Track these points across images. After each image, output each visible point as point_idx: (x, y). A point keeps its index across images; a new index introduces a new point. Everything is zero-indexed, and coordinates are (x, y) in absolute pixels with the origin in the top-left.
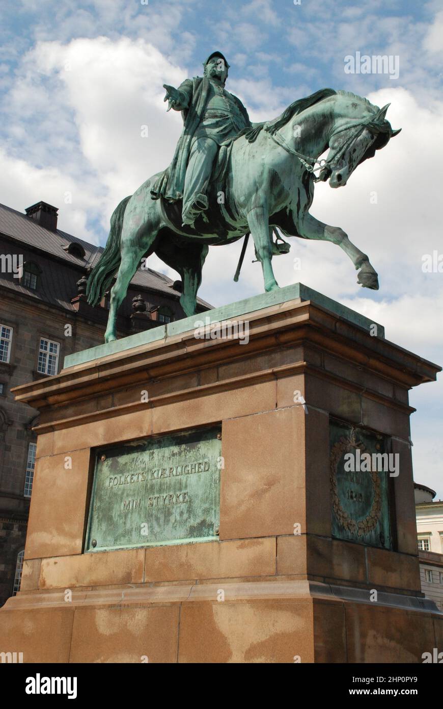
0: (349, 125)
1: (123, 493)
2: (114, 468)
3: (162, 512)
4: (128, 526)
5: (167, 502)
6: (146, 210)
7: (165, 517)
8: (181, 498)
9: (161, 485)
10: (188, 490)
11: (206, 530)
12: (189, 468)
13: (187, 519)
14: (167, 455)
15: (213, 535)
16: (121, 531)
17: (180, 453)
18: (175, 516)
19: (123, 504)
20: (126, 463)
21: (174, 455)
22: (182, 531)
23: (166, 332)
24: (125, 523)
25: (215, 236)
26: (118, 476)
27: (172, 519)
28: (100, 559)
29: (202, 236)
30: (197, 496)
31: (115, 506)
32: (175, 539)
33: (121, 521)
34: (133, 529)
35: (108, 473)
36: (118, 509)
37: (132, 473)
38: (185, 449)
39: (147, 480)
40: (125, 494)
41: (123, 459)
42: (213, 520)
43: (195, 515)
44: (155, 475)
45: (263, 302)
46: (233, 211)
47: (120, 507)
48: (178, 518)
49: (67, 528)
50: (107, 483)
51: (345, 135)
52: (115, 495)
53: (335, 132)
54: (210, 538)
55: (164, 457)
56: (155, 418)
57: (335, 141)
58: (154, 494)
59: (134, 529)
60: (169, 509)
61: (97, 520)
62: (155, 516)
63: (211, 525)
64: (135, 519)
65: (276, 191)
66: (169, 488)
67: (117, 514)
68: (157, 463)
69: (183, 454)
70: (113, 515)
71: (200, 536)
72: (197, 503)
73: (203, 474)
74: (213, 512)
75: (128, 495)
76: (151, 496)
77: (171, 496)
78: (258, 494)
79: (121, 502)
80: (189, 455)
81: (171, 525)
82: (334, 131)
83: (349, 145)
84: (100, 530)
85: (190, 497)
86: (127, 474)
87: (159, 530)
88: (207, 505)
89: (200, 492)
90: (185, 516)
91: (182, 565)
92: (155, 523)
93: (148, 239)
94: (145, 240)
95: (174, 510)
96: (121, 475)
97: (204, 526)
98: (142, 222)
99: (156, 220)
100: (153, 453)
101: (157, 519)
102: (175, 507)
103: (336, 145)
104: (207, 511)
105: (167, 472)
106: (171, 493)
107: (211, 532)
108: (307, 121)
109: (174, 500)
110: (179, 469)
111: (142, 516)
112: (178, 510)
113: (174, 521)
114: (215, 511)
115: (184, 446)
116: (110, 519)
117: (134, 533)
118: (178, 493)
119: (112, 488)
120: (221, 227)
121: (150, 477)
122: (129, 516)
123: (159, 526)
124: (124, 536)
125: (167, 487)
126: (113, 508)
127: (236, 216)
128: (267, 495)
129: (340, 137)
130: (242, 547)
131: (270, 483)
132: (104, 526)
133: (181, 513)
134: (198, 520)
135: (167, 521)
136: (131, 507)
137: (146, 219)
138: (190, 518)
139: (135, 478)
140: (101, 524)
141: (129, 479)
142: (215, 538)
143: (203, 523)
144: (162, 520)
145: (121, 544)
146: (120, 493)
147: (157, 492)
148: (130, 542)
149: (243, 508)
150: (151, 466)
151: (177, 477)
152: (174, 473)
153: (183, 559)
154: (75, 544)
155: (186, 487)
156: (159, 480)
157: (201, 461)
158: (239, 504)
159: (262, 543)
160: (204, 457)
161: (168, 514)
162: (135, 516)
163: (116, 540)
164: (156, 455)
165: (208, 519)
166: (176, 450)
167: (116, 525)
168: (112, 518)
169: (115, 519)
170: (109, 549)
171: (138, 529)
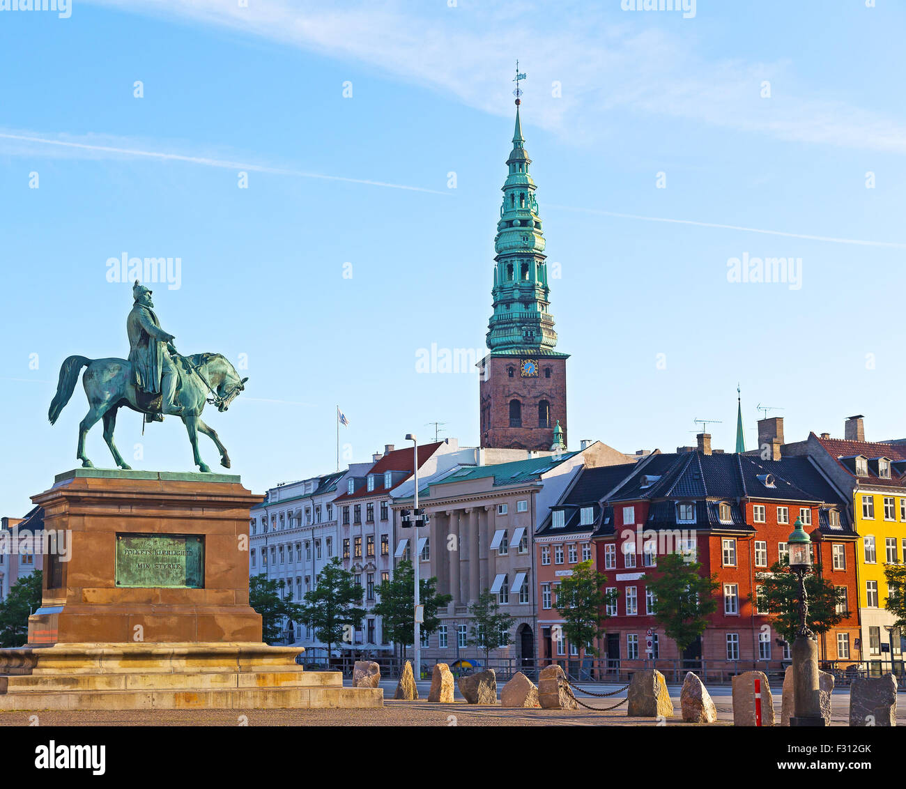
1: (137, 559)
2: (129, 545)
3: (164, 572)
4: (142, 576)
5: (167, 567)
7: (166, 574)
8: (176, 567)
9: (163, 558)
10: (180, 563)
11: (192, 583)
12: (181, 553)
13: (180, 577)
14: (166, 544)
16: (138, 578)
17: (174, 544)
18: (173, 574)
19: (137, 564)
20: (137, 544)
21: (170, 545)
22: (178, 582)
23: (159, 476)
24: (140, 575)
26: (132, 550)
30: (186, 566)
31: (132, 565)
32: (173, 585)
33: (137, 573)
35: (124, 547)
36: (134, 567)
37: (142, 549)
39: (153, 555)
41: (135, 541)
43: (185, 576)
44: (159, 553)
47: (136, 566)
48: (175, 576)
49: (101, 573)
50: (124, 552)
52: (131, 559)
55: (163, 544)
56: (163, 525)
58: (158, 562)
59: (147, 578)
60: (168, 571)
61: (120, 571)
62: (160, 573)
66: (168, 560)
67: (134, 569)
68: (159, 547)
69: (176, 545)
72: (185, 570)
73: (189, 557)
74: (196, 575)
75: (140, 561)
77: (169, 565)
78: (226, 571)
80: (180, 546)
81: (170, 578)
84: (122, 576)
85: (181, 567)
86: (139, 550)
87: (163, 580)
88: (191, 571)
89: (188, 565)
90: (179, 575)
91: (184, 598)
92: (160, 576)
95: (172, 572)
96: (134, 549)
100: (156, 542)
101: (162, 575)
102: (173, 570)
104: (192, 575)
105: (167, 553)
106: (170, 563)
107: (194, 584)
109: (172, 567)
110: (174, 552)
111: (151, 572)
112: (175, 572)
113: (172, 577)
115: (176, 542)
116: (129, 572)
118: (174, 564)
119: (128, 555)
121: (155, 554)
122: (143, 571)
123: (163, 578)
125: (166, 560)
126: (130, 566)
128: (231, 572)
131: (232, 567)
132: (125, 575)
133: (177, 574)
134: (187, 578)
135: (168, 576)
136: (143, 567)
138: (182, 576)
139: (144, 553)
140: (123, 573)
141: (140, 553)
142: (196, 586)
143: (190, 580)
144: (165, 576)
146: (134, 558)
147: (161, 562)
148: (144, 584)
150: (155, 548)
151: (173, 556)
152: (171, 553)
153: (185, 595)
154: (110, 582)
155: (179, 561)
156: (161, 556)
157: (188, 551)
158: (216, 574)
159: (228, 591)
160: (189, 549)
161: (168, 573)
162: (147, 572)
163: (135, 582)
164: (158, 543)
165: (193, 578)
166: (172, 542)
167: (134, 575)
168: (130, 571)
169: (133, 572)
170: (132, 586)
171: (150, 579)
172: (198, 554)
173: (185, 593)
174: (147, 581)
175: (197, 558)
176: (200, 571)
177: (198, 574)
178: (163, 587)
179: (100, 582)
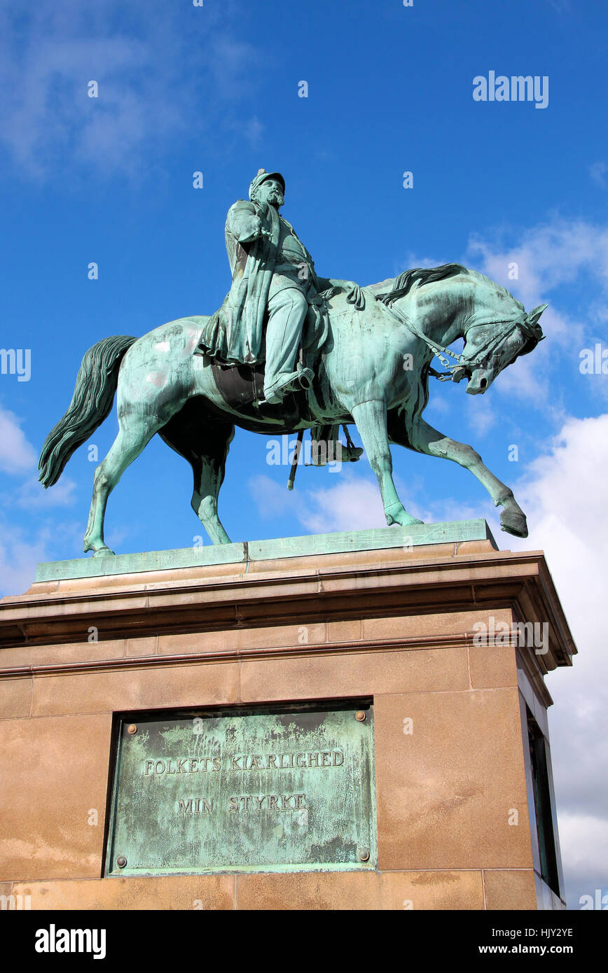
0: (495, 319)
1: (176, 787)
2: (156, 746)
3: (257, 822)
4: (190, 838)
5: (265, 806)
6: (175, 366)
7: (263, 828)
8: (292, 803)
9: (251, 780)
10: (305, 791)
11: (343, 853)
12: (306, 759)
13: (305, 835)
14: (261, 734)
15: (356, 861)
16: (175, 845)
17: (286, 735)
18: (283, 826)
19: (177, 803)
20: (180, 742)
21: (274, 737)
22: (298, 853)
23: (246, 552)
24: (183, 834)
25: (281, 423)
26: (165, 761)
27: (277, 833)
28: (141, 888)
29: (263, 419)
30: (322, 801)
31: (161, 806)
32: (284, 862)
33: (176, 831)
34: (200, 843)
35: (144, 754)
36: (166, 813)
37: (194, 757)
38: (295, 730)
39: (224, 771)
40: (181, 789)
41: (173, 734)
42: (355, 839)
43: (321, 831)
44: (240, 763)
45: (425, 536)
46: (326, 396)
47: (171, 807)
48: (288, 831)
49: (67, 836)
50: (142, 769)
51: (491, 331)
52: (161, 788)
53: (476, 323)
54: (351, 865)
55: (255, 738)
56: (244, 679)
57: (477, 335)
58: (239, 792)
59: (202, 844)
60: (269, 818)
61: (126, 826)
62: (244, 826)
63: (351, 847)
64: (203, 830)
65: (398, 384)
66: (268, 785)
67: (165, 819)
68: (242, 746)
69: (292, 736)
70: (159, 819)
71: (332, 861)
72: (322, 812)
73: (333, 771)
74: (354, 827)
75: (186, 791)
76: (234, 795)
77: (273, 798)
78: (445, 808)
79: (174, 799)
80: (303, 740)
81: (274, 841)
82: (473, 321)
83: (497, 344)
84: (131, 841)
85: (308, 801)
86: (184, 758)
87: (252, 848)
88: (342, 816)
89: (329, 796)
90: (302, 829)
92: (243, 838)
93: (172, 409)
94: (167, 408)
95: (280, 820)
96: (170, 759)
97: (339, 846)
98: (166, 383)
99: (189, 383)
100: (233, 730)
101: (248, 831)
102: (282, 815)
103: (478, 340)
104: (343, 825)
105: (264, 762)
106: (273, 794)
107: (352, 857)
108: (439, 300)
109: (279, 804)
110: (287, 759)
111: (218, 824)
112: (288, 820)
113: (280, 836)
114: (358, 826)
115: (292, 726)
116: (152, 826)
117: (202, 850)
118: (287, 795)
119: (153, 777)
120: (297, 413)
121: (229, 766)
122: (192, 823)
123: (253, 842)
124: (183, 853)
125: (264, 784)
126: (156, 809)
127: (328, 403)
128: (461, 809)
129: (485, 331)
130: (421, 881)
131: (468, 793)
132: (140, 837)
133: (295, 825)
134: (328, 837)
135: (267, 835)
136: (193, 809)
137: (174, 379)
138: (311, 832)
139: (200, 765)
140: (133, 832)
141: (187, 766)
142: (359, 865)
143: (336, 842)
144: (257, 834)
145: (177, 866)
146: (170, 786)
147: (246, 790)
148: (194, 863)
149: (420, 825)
150: (231, 749)
151: (283, 771)
152: (277, 763)
153: (312, 895)
154: (88, 861)
155: (301, 786)
156: (248, 773)
157: (327, 750)
158: (413, 818)
159: (458, 878)
160: (333, 744)
161: (268, 825)
162: (204, 825)
163: (166, 860)
164: (238, 734)
165: (345, 837)
166: (279, 730)
167: (166, 836)
168: (154, 824)
169: (163, 826)
170: (154, 872)
171: (212, 845)
172: (361, 760)
173: (313, 888)
174: (204, 855)
175: (358, 774)
176: (368, 813)
177: (363, 822)
178: (248, 869)
179: (65, 863)
